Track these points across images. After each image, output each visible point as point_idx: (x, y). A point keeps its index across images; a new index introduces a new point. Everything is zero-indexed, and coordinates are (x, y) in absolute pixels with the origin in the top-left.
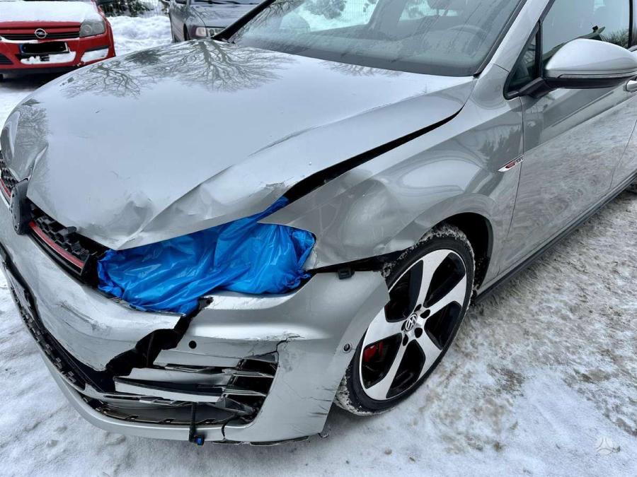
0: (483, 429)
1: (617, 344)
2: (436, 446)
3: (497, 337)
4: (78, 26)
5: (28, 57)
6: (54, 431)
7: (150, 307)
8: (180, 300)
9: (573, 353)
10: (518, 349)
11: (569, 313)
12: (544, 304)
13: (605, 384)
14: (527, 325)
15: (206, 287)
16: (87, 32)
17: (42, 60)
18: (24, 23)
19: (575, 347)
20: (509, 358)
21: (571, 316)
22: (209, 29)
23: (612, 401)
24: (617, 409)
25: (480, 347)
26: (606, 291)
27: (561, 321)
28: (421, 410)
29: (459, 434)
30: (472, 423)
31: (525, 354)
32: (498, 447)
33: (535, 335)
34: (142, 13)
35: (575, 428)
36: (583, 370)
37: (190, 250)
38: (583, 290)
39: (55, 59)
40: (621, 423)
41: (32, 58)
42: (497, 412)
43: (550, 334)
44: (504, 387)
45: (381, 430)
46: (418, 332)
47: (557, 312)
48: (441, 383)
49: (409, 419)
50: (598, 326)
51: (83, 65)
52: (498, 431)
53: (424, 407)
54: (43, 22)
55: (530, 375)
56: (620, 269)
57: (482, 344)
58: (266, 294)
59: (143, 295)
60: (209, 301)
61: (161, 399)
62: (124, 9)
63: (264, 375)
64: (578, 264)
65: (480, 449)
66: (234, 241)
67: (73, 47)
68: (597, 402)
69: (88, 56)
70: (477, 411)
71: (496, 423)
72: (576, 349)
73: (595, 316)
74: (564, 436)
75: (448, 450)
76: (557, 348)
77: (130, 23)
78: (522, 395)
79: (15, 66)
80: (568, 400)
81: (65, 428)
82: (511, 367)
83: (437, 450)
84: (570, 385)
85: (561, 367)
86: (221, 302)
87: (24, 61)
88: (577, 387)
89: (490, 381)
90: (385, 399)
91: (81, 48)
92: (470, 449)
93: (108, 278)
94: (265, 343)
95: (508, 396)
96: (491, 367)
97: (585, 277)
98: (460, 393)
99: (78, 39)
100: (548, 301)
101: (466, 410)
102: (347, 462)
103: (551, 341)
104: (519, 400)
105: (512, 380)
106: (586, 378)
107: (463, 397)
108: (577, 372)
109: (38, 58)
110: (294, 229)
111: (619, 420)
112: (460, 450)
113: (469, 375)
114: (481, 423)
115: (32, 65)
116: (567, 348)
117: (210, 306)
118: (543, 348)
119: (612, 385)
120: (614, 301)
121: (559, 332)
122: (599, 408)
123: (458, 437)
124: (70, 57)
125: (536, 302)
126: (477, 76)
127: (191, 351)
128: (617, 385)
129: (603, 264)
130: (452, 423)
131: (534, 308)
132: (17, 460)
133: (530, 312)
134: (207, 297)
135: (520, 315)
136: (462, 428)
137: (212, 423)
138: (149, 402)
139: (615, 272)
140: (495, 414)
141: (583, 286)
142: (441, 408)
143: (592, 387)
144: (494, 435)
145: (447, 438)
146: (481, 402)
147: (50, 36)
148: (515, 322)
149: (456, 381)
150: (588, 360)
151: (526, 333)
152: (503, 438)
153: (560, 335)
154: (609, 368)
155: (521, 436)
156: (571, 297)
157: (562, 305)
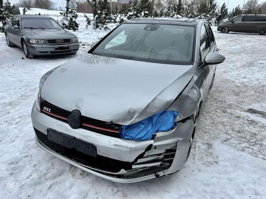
0: (210, 159)
1: (227, 130)
2: (202, 166)
3: (199, 135)
6: (94, 194)
7: (140, 140)
8: (148, 136)
9: (219, 135)
10: (206, 137)
11: (212, 125)
12: (205, 124)
13: (230, 141)
14: (204, 130)
15: (154, 131)
19: (219, 133)
20: (205, 140)
21: (213, 125)
22: (36, 40)
23: (234, 145)
24: (236, 146)
25: (197, 139)
26: (217, 117)
27: (212, 128)
28: (194, 159)
29: (206, 162)
30: (207, 158)
31: (208, 138)
32: (216, 162)
33: (208, 133)
35: (230, 153)
36: (224, 139)
37: (146, 122)
38: (212, 118)
40: (239, 149)
42: (211, 154)
43: (211, 131)
44: (209, 148)
45: (188, 166)
47: (209, 125)
48: (194, 150)
49: (192, 162)
50: (221, 127)
52: (214, 159)
53: (194, 158)
55: (213, 143)
56: (217, 110)
57: (197, 138)
59: (138, 137)
61: (146, 167)
63: (173, 153)
64: (206, 111)
65: (213, 164)
66: (158, 117)
68: (231, 146)
70: (206, 155)
71: (212, 157)
72: (219, 134)
73: (218, 124)
74: (229, 156)
75: (206, 167)
76: (215, 135)
78: (214, 149)
80: (224, 147)
82: (207, 142)
83: (203, 167)
84: (223, 143)
85: (218, 139)
86: (159, 135)
88: (224, 143)
89: (205, 147)
92: (210, 165)
93: (125, 134)
94: (173, 143)
95: (211, 150)
96: (203, 143)
97: (210, 115)
98: (200, 152)
100: (205, 123)
101: (204, 156)
102: (185, 177)
103: (213, 133)
104: (214, 150)
105: (210, 145)
106: (225, 141)
107: (201, 153)
108: (223, 140)
110: (173, 111)
111: (238, 149)
112: (209, 166)
113: (199, 147)
114: (209, 158)
116: (217, 134)
117: (156, 136)
118: (212, 135)
119: (232, 141)
120: (220, 120)
121: (213, 130)
122: (232, 147)
123: (206, 163)
125: (203, 123)
126: (193, 65)
127: (155, 150)
128: (233, 141)
129: (212, 110)
130: (202, 160)
131: (203, 125)
133: (203, 127)
134: (155, 134)
135: (201, 128)
136: (206, 161)
137: (159, 171)
138: (142, 169)
139: (216, 111)
140: (211, 155)
141: (212, 117)
142: (198, 157)
143: (228, 142)
144: (213, 160)
145: (204, 164)
146: (206, 153)
148: (201, 130)
149: (197, 149)
150: (224, 136)
151: (206, 132)
152: (216, 160)
153: (214, 131)
154: (229, 137)
155: (220, 158)
156: (210, 120)
157: (209, 123)
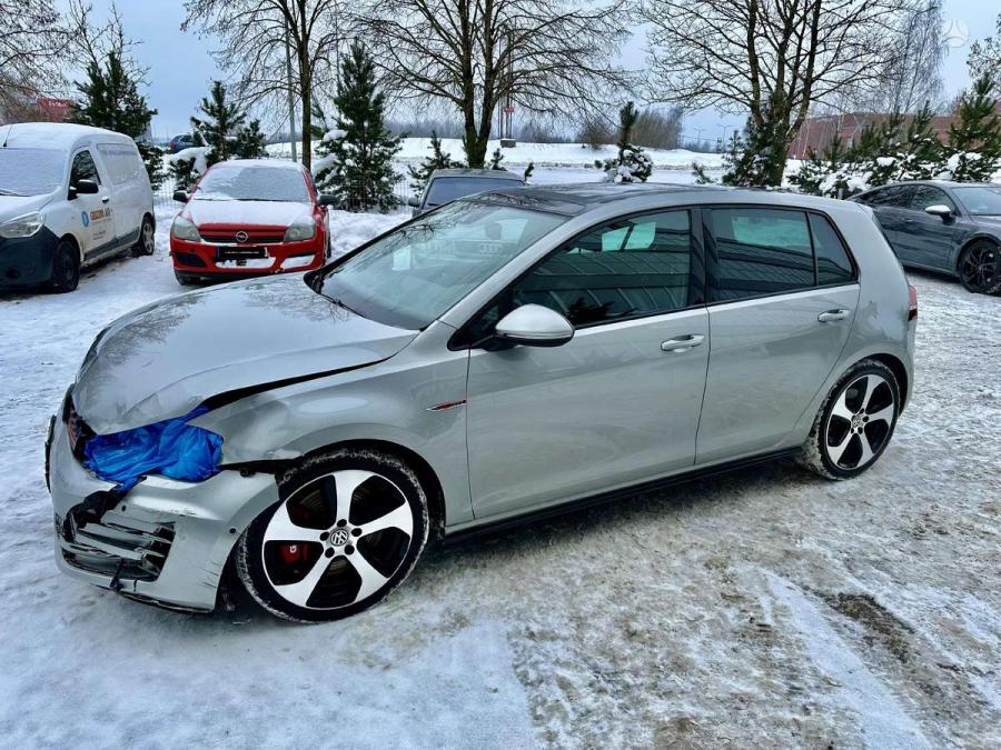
4: (283, 230)
5: (223, 261)
7: (108, 477)
8: (127, 476)
10: (490, 601)
13: (546, 643)
15: (145, 469)
16: (292, 236)
17: (238, 264)
18: (228, 225)
20: (473, 606)
21: (578, 582)
25: (451, 592)
30: (382, 647)
31: (493, 606)
34: (395, 208)
35: (473, 668)
36: (535, 629)
37: (145, 439)
39: (252, 264)
40: (523, 675)
41: (228, 262)
42: (415, 643)
44: (443, 627)
46: (349, 550)
50: (597, 596)
51: (282, 272)
52: (400, 658)
54: (247, 225)
55: (479, 623)
58: (184, 479)
60: (145, 478)
62: (374, 203)
63: (167, 541)
65: (371, 666)
66: (171, 437)
67: (273, 252)
68: (521, 656)
69: (289, 263)
71: (405, 651)
75: (341, 661)
77: (369, 221)
78: (452, 636)
79: (209, 269)
81: (57, 587)
82: (467, 613)
86: (152, 481)
87: (219, 265)
89: (435, 620)
90: (304, 605)
91: (282, 255)
92: (361, 664)
93: (92, 457)
94: (169, 514)
95: (437, 634)
96: (447, 611)
98: (395, 624)
99: (281, 243)
101: (385, 637)
104: (444, 639)
105: (457, 623)
106: (531, 635)
108: (527, 629)
109: (234, 262)
110: (209, 432)
112: (351, 663)
115: (227, 269)
117: (144, 483)
119: (552, 646)
124: (269, 262)
126: (422, 330)
127: (122, 513)
128: (558, 647)
132: (12, 600)
134: (144, 476)
136: (369, 650)
137: (129, 576)
146: (404, 635)
147: (251, 240)
152: (399, 662)
